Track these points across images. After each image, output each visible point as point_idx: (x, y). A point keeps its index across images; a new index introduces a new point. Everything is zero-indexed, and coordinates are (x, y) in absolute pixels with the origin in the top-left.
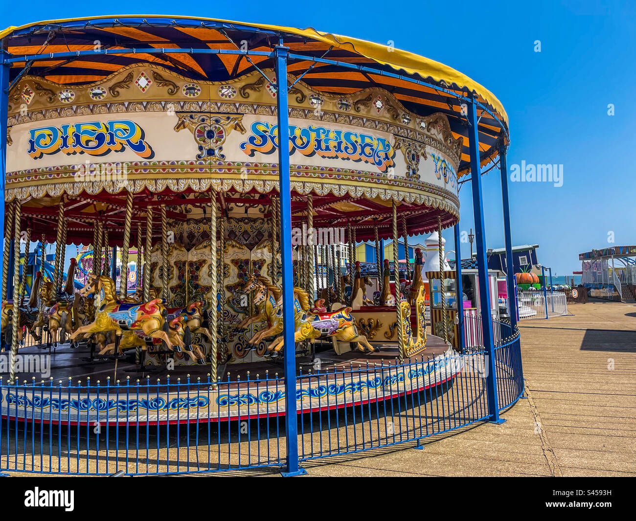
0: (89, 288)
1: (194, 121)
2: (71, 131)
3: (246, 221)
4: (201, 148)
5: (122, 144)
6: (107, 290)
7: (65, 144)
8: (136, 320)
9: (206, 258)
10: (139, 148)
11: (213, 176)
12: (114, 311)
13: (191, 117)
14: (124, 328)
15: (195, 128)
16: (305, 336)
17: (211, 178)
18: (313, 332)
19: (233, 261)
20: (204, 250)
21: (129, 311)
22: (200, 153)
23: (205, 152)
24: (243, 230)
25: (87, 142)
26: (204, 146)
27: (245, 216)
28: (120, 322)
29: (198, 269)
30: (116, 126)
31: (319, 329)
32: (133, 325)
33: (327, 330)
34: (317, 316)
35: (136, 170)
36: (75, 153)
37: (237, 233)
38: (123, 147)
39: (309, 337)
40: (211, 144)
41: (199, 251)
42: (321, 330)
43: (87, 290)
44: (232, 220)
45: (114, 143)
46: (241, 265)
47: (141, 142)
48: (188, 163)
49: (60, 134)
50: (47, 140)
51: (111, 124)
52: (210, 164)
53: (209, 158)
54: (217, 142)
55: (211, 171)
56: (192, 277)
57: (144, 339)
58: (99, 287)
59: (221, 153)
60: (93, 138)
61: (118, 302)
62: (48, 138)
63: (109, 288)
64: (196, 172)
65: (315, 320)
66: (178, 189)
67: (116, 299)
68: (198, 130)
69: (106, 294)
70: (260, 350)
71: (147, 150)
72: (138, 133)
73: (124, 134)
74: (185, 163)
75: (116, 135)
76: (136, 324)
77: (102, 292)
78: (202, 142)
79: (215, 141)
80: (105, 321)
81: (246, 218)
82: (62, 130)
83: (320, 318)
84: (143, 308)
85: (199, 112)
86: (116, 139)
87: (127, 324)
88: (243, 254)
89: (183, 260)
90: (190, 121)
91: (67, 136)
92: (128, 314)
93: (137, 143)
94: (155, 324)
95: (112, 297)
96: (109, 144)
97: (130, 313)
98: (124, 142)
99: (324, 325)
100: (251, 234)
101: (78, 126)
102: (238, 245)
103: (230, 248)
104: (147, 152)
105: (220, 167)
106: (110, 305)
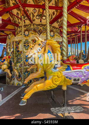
16: (56, 85)
18: (65, 80)
19: (32, 40)
24: (39, 29)
27: (40, 23)
31: (70, 79)
33: (78, 80)
34: (69, 66)
37: (37, 31)
39: (60, 85)
41: (19, 37)
42: (72, 80)
44: (35, 25)
65: (67, 69)
81: (41, 24)
83: (71, 68)
99: (76, 75)
100: (43, 31)
103: (31, 35)
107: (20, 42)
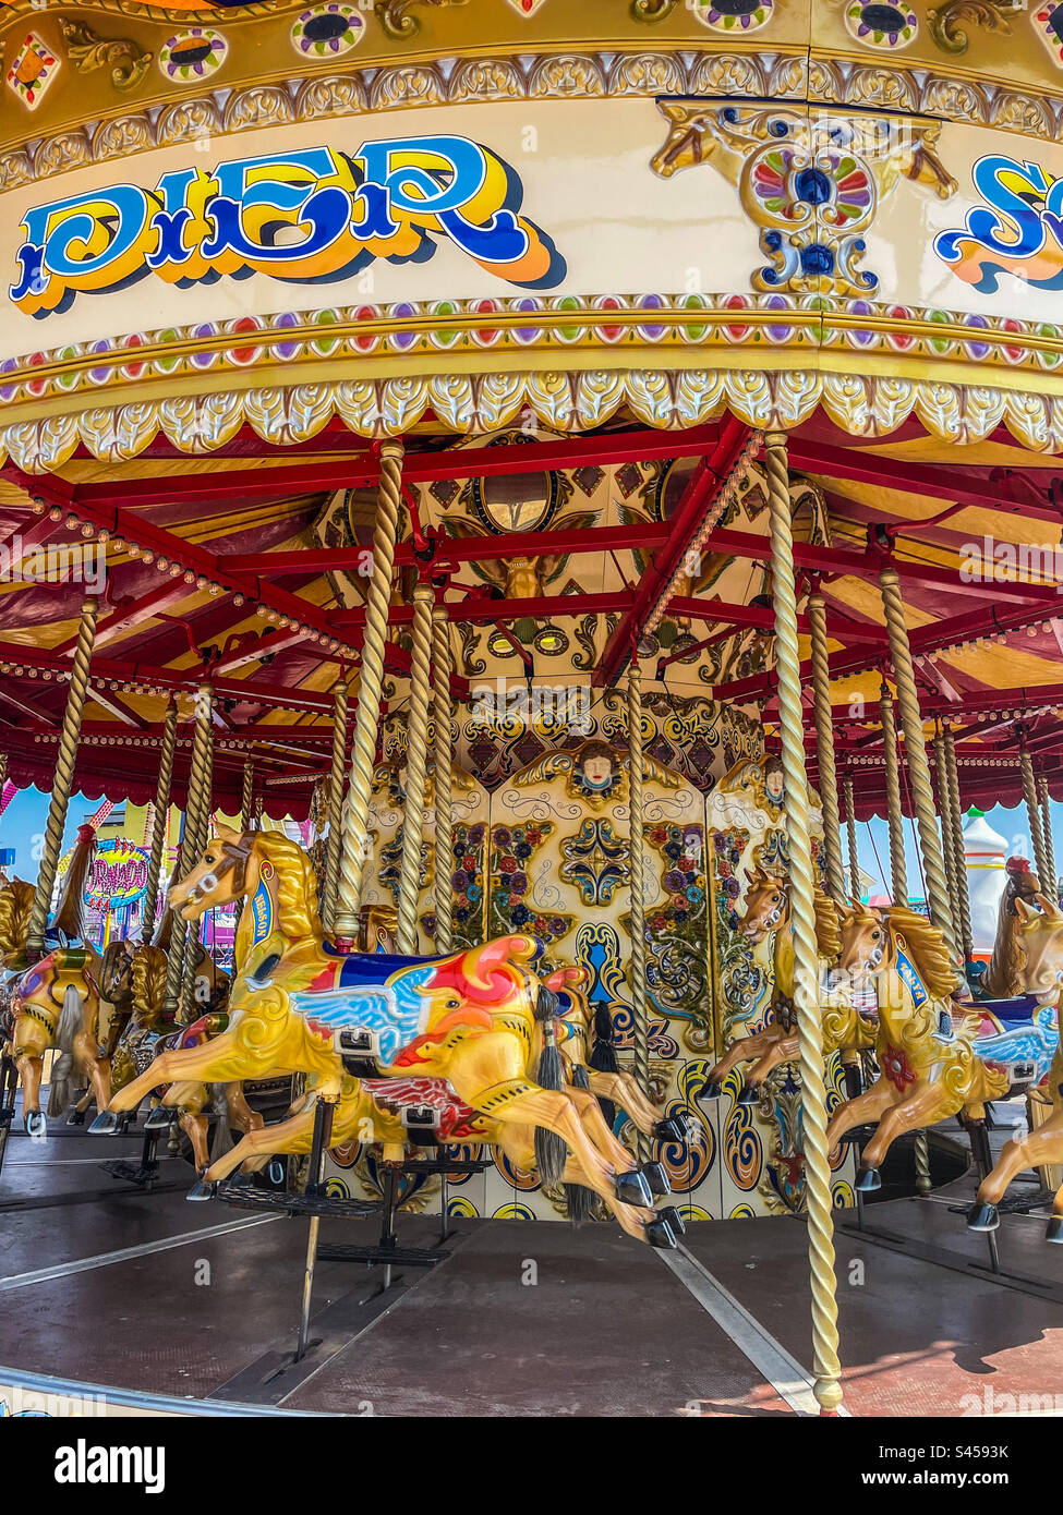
0: (208, 883)
1: (739, 131)
2: (197, 194)
3: (662, 703)
4: (772, 242)
5: (420, 231)
6: (290, 889)
7: (171, 244)
8: (421, 1031)
9: (553, 817)
10: (497, 242)
11: (828, 362)
12: (321, 983)
13: (729, 115)
14: (361, 1068)
15: (744, 159)
17: (818, 373)
19: (645, 829)
20: (545, 787)
21: (389, 989)
22: (768, 263)
23: (789, 254)
24: (650, 733)
25: (268, 231)
26: (786, 232)
28: (346, 1040)
29: (524, 852)
30: (397, 161)
32: (406, 1057)
35: (486, 334)
36: (211, 277)
38: (426, 241)
40: (816, 224)
41: (525, 792)
43: (199, 893)
45: (386, 228)
46: (674, 845)
47: (503, 218)
48: (721, 302)
49: (151, 209)
50: (98, 239)
51: (376, 153)
52: (818, 305)
53: (813, 282)
54: (841, 219)
55: (821, 338)
56: (505, 878)
57: (403, 1115)
58: (251, 880)
59: (860, 268)
60: (293, 213)
61: (331, 946)
62: (99, 234)
63: (296, 884)
64: (757, 346)
66: (675, 412)
67: (320, 934)
68: (762, 168)
69: (281, 906)
70: (746, 1161)
71: (533, 250)
72: (493, 184)
73: (432, 191)
74: (709, 301)
75: (397, 197)
76: (421, 1052)
77: (260, 901)
78: (779, 215)
79: (833, 214)
80: (276, 1029)
82: (163, 194)
84: (452, 975)
85: (759, 99)
86: (393, 211)
87: (376, 1050)
88: (683, 806)
89: (472, 821)
90: (721, 130)
91: (184, 215)
92: (384, 1001)
93: (488, 224)
94: (512, 1054)
95: (307, 923)
96: (363, 231)
97: (393, 997)
98: (432, 221)
101: (231, 174)
102: (661, 774)
104: (533, 259)
105: (860, 321)
106: (296, 959)
107: (535, 837)
